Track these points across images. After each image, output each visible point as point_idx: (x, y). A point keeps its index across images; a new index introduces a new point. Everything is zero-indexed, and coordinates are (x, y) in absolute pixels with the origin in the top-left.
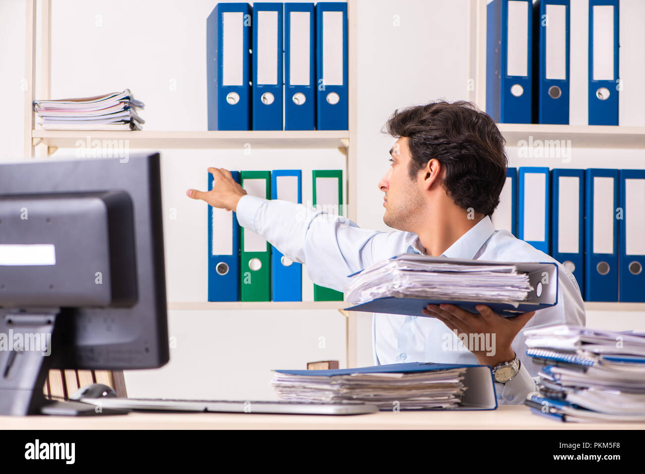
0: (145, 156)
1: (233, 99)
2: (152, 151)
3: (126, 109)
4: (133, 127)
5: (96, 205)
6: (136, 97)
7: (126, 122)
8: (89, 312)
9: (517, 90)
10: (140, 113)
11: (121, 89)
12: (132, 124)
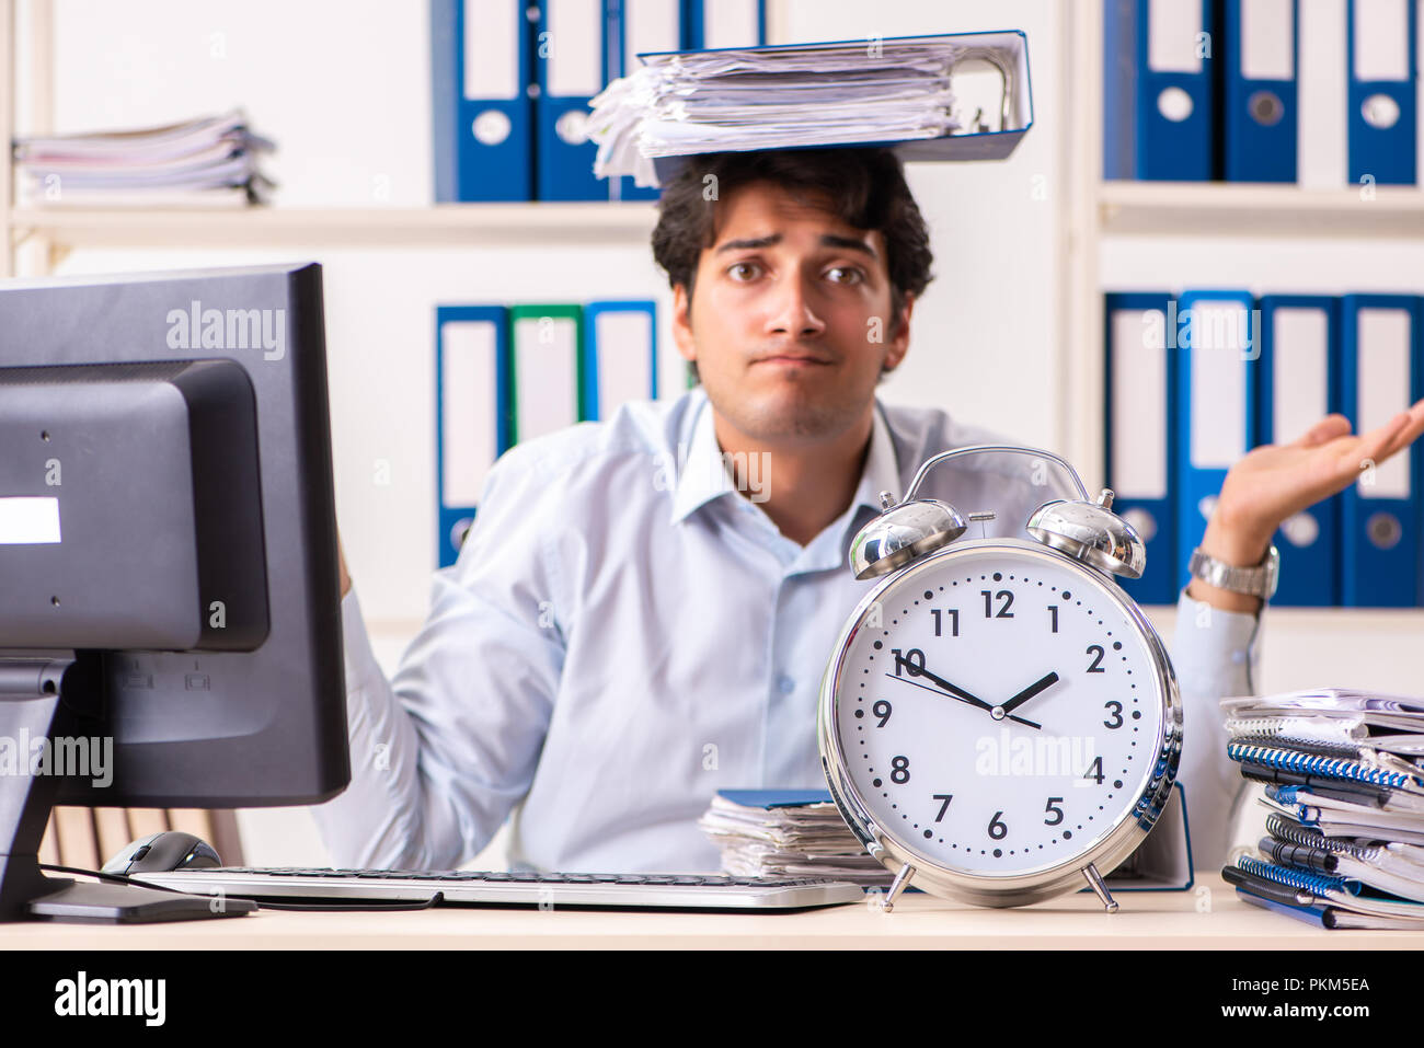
0: (285, 271)
1: (492, 129)
2: (300, 258)
3: (236, 154)
4: (252, 198)
5: (163, 396)
6: (260, 126)
7: (235, 186)
8: (146, 660)
9: (1175, 105)
10: (268, 165)
11: (221, 105)
12: (251, 190)
